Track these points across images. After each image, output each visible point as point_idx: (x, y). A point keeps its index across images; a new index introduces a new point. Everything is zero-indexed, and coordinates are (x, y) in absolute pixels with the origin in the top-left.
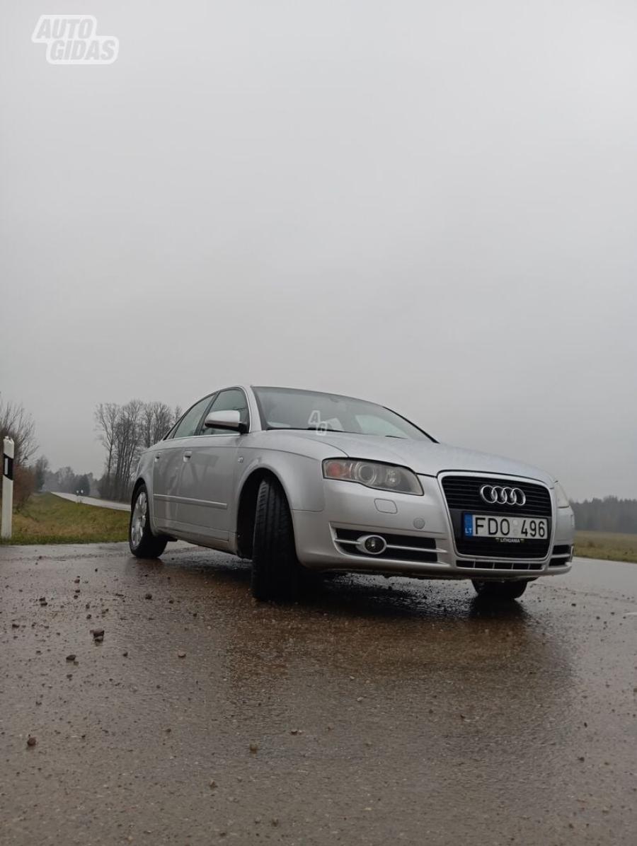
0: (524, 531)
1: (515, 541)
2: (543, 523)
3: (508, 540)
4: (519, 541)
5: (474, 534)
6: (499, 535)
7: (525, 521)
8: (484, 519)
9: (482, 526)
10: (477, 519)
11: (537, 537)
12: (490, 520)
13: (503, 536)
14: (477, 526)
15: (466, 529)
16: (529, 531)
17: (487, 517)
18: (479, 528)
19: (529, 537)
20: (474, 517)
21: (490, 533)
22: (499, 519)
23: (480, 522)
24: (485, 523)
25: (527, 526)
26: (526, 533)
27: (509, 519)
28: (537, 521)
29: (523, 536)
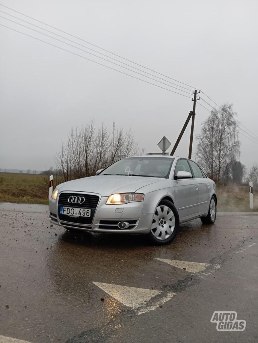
0: (80, 213)
1: (75, 217)
2: (89, 211)
3: (73, 216)
4: (77, 217)
5: (63, 214)
6: (70, 214)
7: (80, 210)
8: (66, 208)
9: (65, 211)
10: (64, 208)
11: (86, 216)
12: (68, 208)
13: (71, 215)
14: (64, 211)
15: (60, 212)
16: (82, 213)
17: (67, 208)
18: (64, 212)
19: (82, 216)
20: (63, 207)
21: (67, 213)
22: (71, 208)
23: (65, 209)
24: (66, 210)
25: (81, 211)
26: (81, 214)
27: (74, 208)
28: (86, 210)
29: (79, 215)
